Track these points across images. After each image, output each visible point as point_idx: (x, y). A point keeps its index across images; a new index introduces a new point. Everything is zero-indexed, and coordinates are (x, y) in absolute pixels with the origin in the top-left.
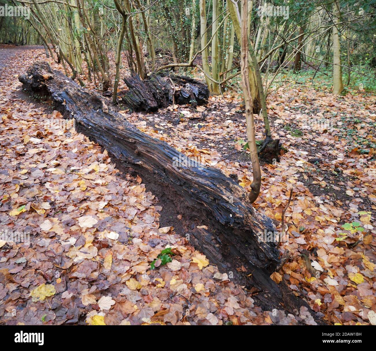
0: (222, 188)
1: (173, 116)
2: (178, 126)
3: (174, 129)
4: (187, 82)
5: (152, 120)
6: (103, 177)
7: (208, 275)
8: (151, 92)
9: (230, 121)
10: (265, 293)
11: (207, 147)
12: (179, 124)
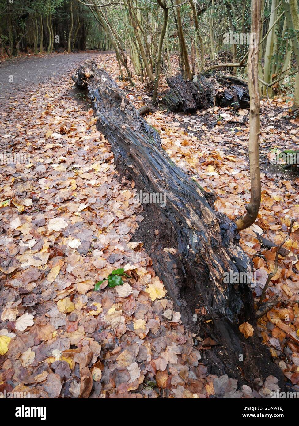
0: (191, 209)
1: (211, 118)
2: (213, 129)
3: (206, 132)
4: (233, 83)
5: (187, 121)
6: (100, 177)
7: (159, 310)
8: (192, 93)
9: (272, 127)
10: (222, 349)
11: (236, 153)
12: (215, 127)
